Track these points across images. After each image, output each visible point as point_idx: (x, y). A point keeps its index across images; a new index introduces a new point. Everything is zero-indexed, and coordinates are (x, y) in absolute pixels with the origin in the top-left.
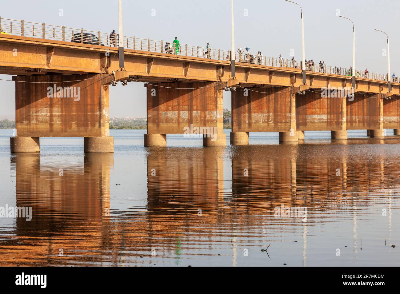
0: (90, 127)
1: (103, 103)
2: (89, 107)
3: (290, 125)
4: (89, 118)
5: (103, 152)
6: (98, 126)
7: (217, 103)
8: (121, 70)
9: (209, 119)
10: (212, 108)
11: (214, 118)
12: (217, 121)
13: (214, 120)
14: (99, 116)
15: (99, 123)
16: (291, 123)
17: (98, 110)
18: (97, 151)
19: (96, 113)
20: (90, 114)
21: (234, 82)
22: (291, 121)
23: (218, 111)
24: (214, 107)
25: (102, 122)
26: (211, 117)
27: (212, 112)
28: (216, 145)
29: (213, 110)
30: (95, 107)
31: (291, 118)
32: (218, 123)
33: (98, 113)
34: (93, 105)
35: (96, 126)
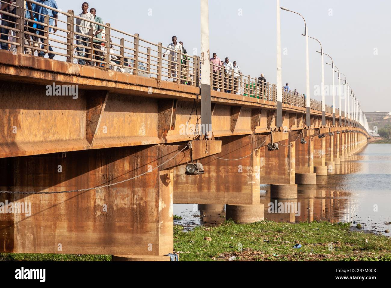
0: (301, 166)
1: (311, 150)
2: (300, 152)
3: (330, 157)
4: (300, 160)
5: (312, 184)
6: (307, 166)
7: (322, 144)
8: (324, 127)
9: (316, 155)
10: (318, 148)
11: (320, 155)
12: (322, 157)
13: (320, 156)
14: (308, 159)
15: (308, 164)
16: (330, 155)
17: (308, 155)
18: (308, 183)
19: (306, 157)
20: (301, 157)
21: (334, 129)
22: (330, 154)
23: (323, 150)
24: (320, 147)
25: (310, 163)
26: (317, 154)
27: (318, 150)
28: (322, 175)
29: (319, 149)
30: (305, 152)
31: (330, 151)
32: (323, 159)
33: (307, 157)
34: (303, 151)
35: (306, 166)
